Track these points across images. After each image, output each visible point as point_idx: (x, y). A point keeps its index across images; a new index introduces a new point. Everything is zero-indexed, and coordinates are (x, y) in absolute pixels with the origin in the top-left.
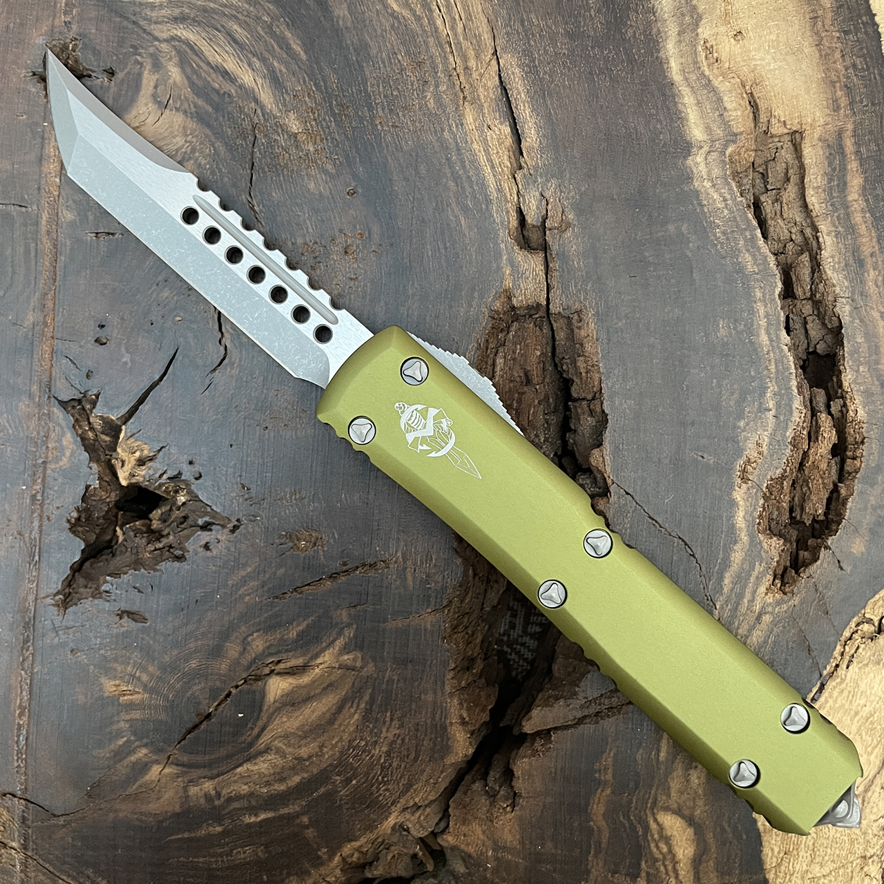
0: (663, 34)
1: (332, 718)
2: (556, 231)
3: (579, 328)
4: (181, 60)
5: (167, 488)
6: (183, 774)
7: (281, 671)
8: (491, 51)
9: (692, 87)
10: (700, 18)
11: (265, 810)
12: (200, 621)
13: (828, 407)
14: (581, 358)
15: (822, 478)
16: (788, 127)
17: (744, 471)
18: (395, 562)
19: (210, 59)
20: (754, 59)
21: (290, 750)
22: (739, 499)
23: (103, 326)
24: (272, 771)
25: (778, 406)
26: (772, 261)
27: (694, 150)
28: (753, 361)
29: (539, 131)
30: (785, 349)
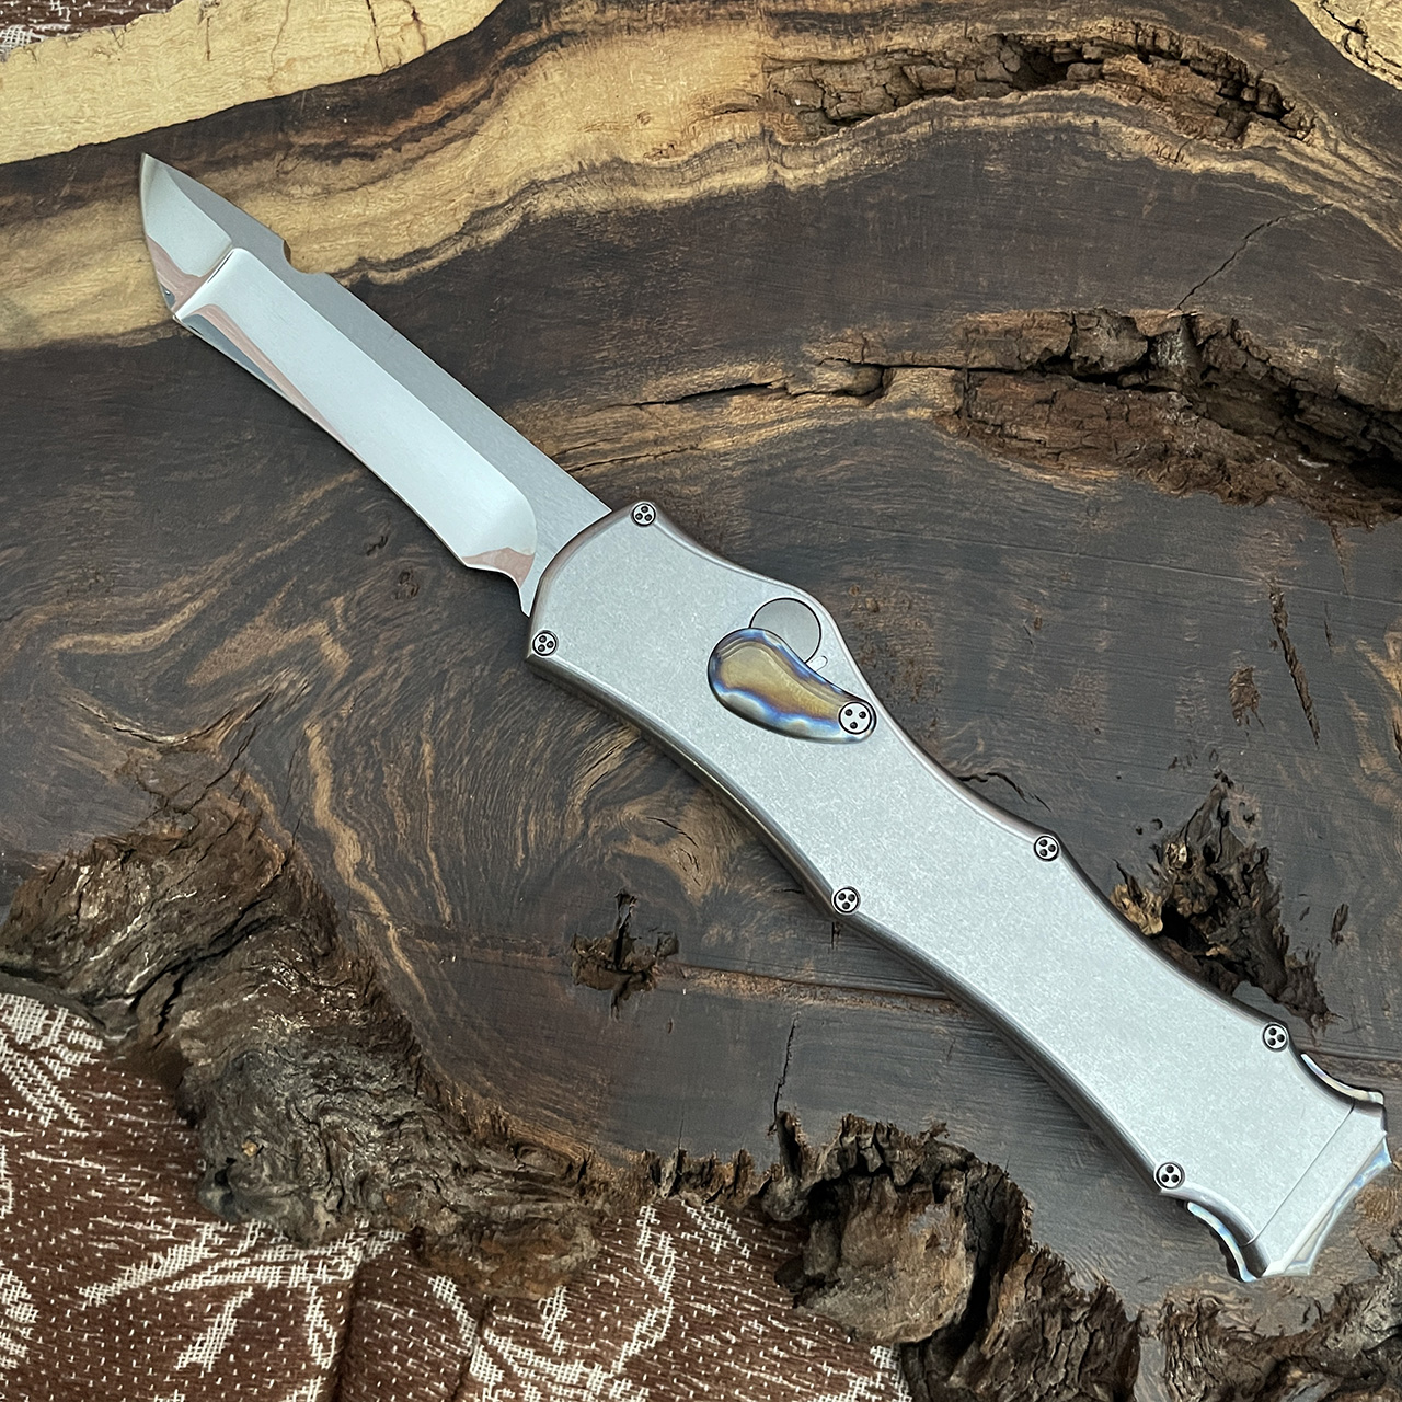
0: (635, 205)
2: (866, 351)
3: (986, 333)
4: (614, 803)
8: (637, 411)
9: (702, 176)
10: (617, 160)
12: (1345, 836)
13: (1089, 61)
14: (1024, 332)
16: (757, 72)
17: (1168, 158)
18: (1273, 581)
19: (618, 763)
20: (674, 102)
22: (1201, 167)
25: (1091, 113)
26: (919, 104)
27: (778, 180)
28: (1037, 136)
29: (740, 363)
30: (1023, 98)
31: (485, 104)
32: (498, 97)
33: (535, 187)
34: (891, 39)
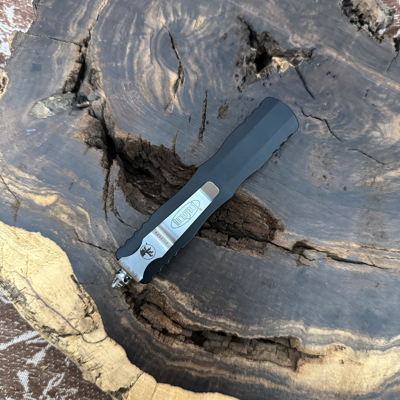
0: (354, 333)
1: (152, 91)
2: (298, 259)
3: (257, 251)
5: (265, 72)
6: (157, 29)
7: (178, 81)
8: (376, 264)
9: (330, 336)
10: (355, 350)
11: (130, 52)
13: (183, 335)
14: (245, 246)
15: (157, 320)
16: (299, 366)
17: (174, 289)
18: (199, 142)
20: (331, 363)
21: (148, 70)
22: (164, 282)
23: (334, 77)
24: (143, 61)
25: (193, 314)
26: (250, 337)
27: (306, 326)
28: (215, 311)
29: (338, 269)
30: (214, 327)
31: (390, 383)
32: (386, 384)
33: (383, 349)
34: (251, 365)
